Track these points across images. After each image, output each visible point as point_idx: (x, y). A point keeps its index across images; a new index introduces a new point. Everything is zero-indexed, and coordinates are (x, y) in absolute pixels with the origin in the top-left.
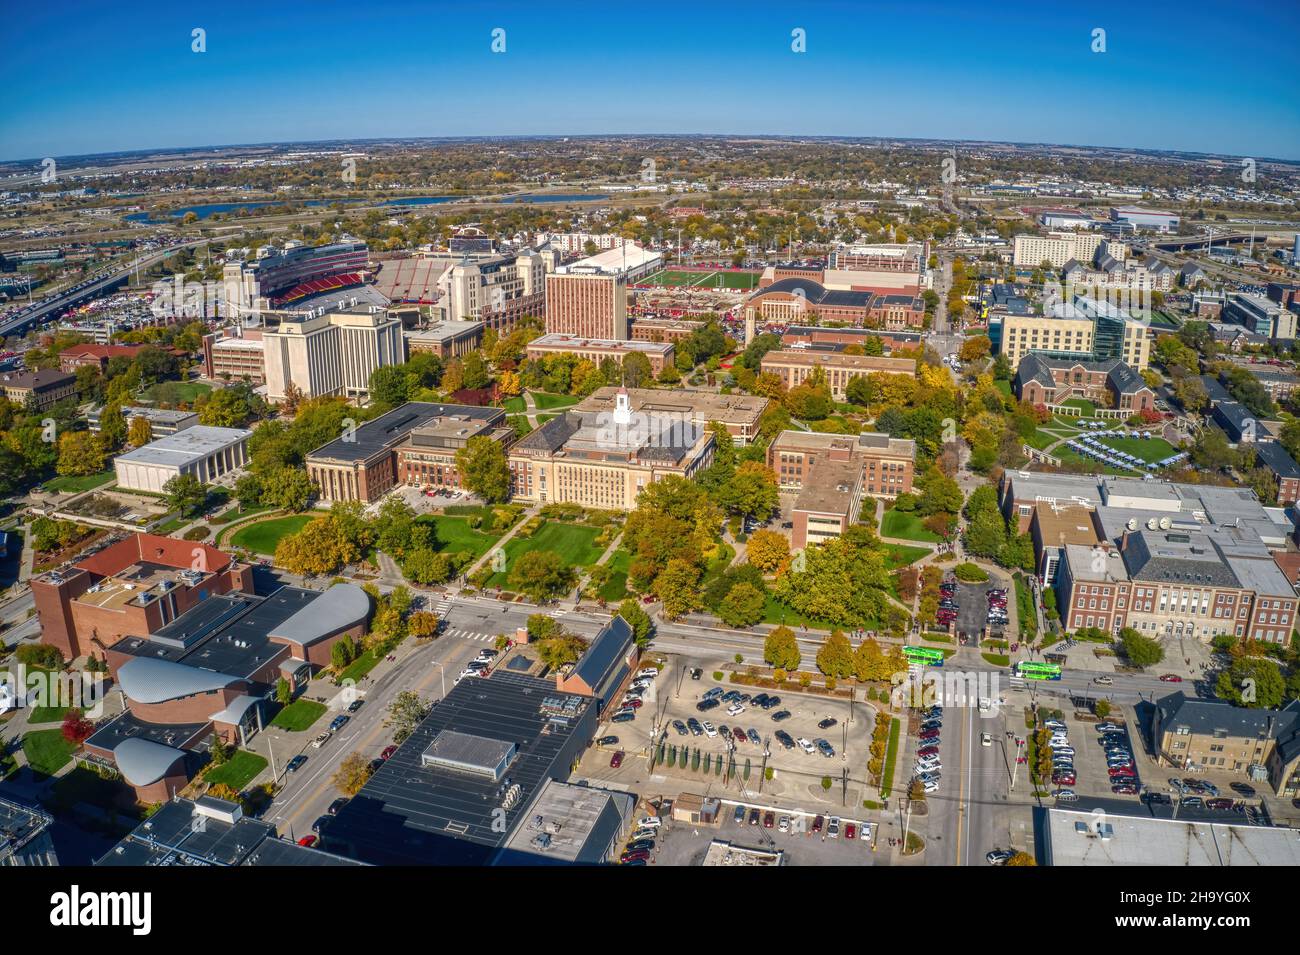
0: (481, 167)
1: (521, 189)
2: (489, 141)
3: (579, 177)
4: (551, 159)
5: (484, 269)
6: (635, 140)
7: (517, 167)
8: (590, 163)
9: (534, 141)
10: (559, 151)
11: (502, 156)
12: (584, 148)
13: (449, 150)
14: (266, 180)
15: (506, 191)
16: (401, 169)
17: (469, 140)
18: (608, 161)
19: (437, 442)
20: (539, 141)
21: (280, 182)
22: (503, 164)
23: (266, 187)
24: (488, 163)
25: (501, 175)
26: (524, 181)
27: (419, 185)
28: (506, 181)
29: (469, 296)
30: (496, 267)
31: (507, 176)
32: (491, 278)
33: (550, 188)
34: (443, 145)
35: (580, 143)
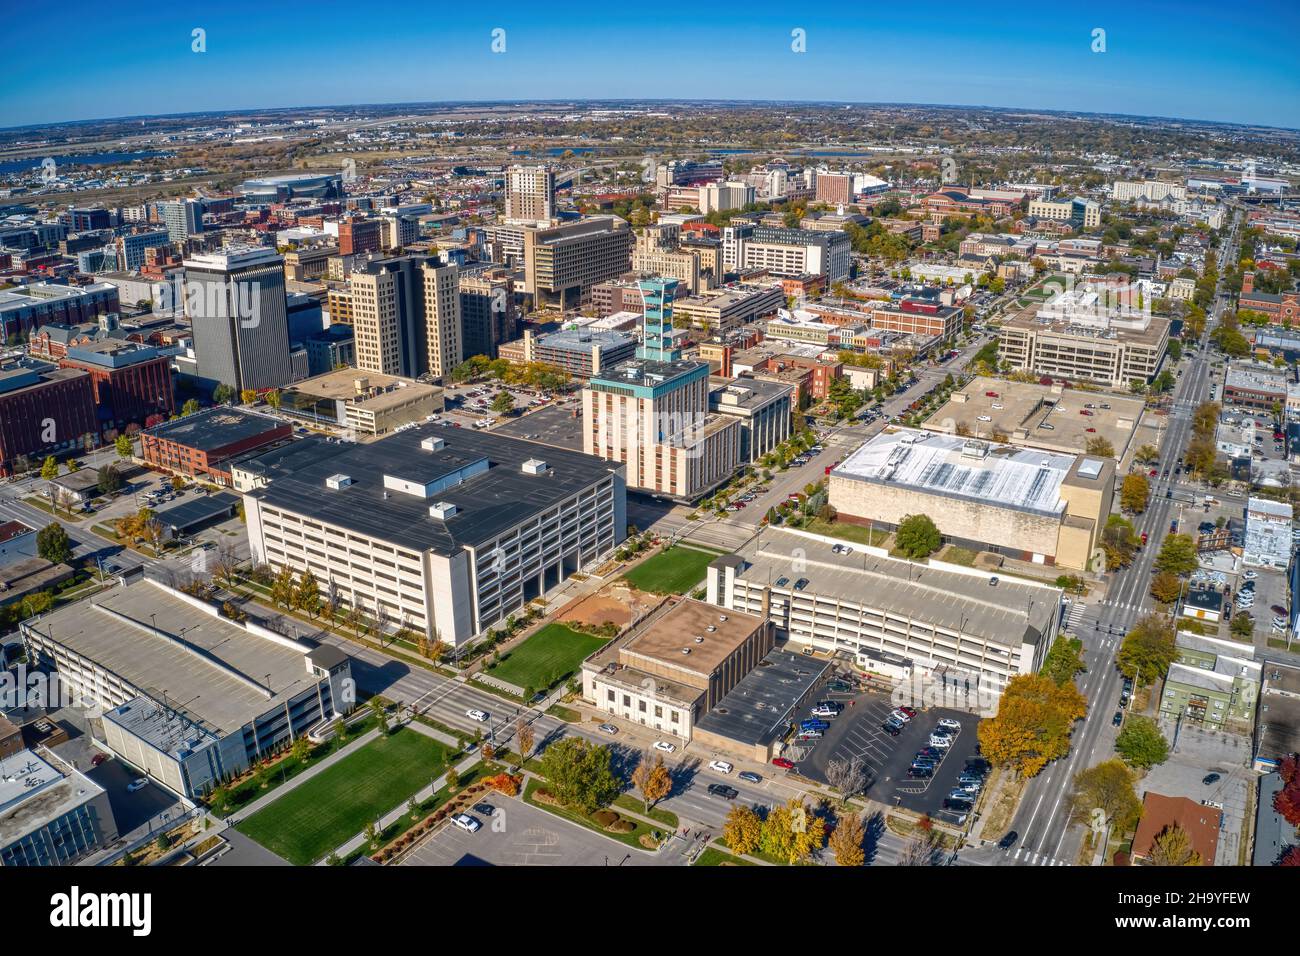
0: (771, 129)
1: (806, 147)
2: (774, 106)
3: (853, 140)
4: (833, 125)
5: (789, 174)
6: (914, 111)
7: (802, 130)
8: (864, 130)
9: (818, 107)
10: (840, 118)
11: (790, 121)
12: (863, 116)
13: (740, 113)
14: (601, 131)
15: (794, 147)
16: (707, 127)
17: (755, 103)
18: (882, 128)
19: (775, 218)
20: (823, 108)
21: (612, 134)
22: (791, 128)
23: (601, 137)
24: (778, 126)
25: (789, 136)
26: (807, 141)
27: (724, 141)
28: (793, 140)
29: (781, 185)
30: (794, 174)
31: (795, 136)
32: (791, 179)
33: (828, 147)
34: (733, 108)
35: (861, 111)
